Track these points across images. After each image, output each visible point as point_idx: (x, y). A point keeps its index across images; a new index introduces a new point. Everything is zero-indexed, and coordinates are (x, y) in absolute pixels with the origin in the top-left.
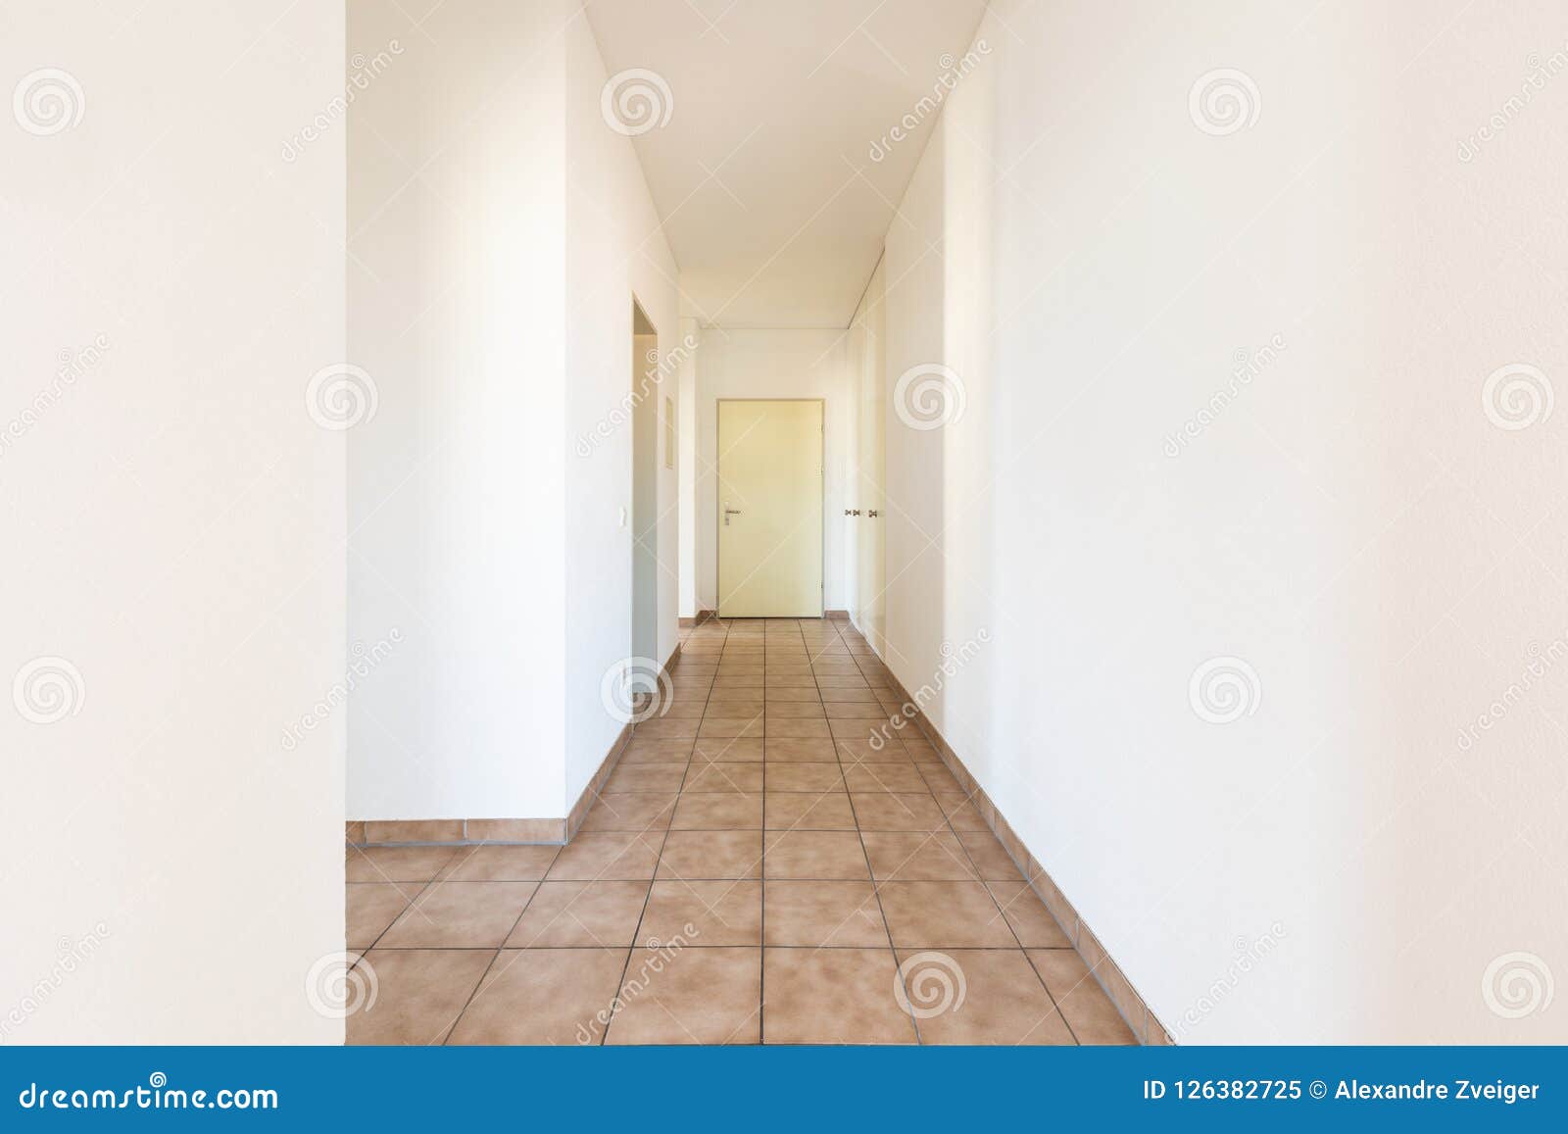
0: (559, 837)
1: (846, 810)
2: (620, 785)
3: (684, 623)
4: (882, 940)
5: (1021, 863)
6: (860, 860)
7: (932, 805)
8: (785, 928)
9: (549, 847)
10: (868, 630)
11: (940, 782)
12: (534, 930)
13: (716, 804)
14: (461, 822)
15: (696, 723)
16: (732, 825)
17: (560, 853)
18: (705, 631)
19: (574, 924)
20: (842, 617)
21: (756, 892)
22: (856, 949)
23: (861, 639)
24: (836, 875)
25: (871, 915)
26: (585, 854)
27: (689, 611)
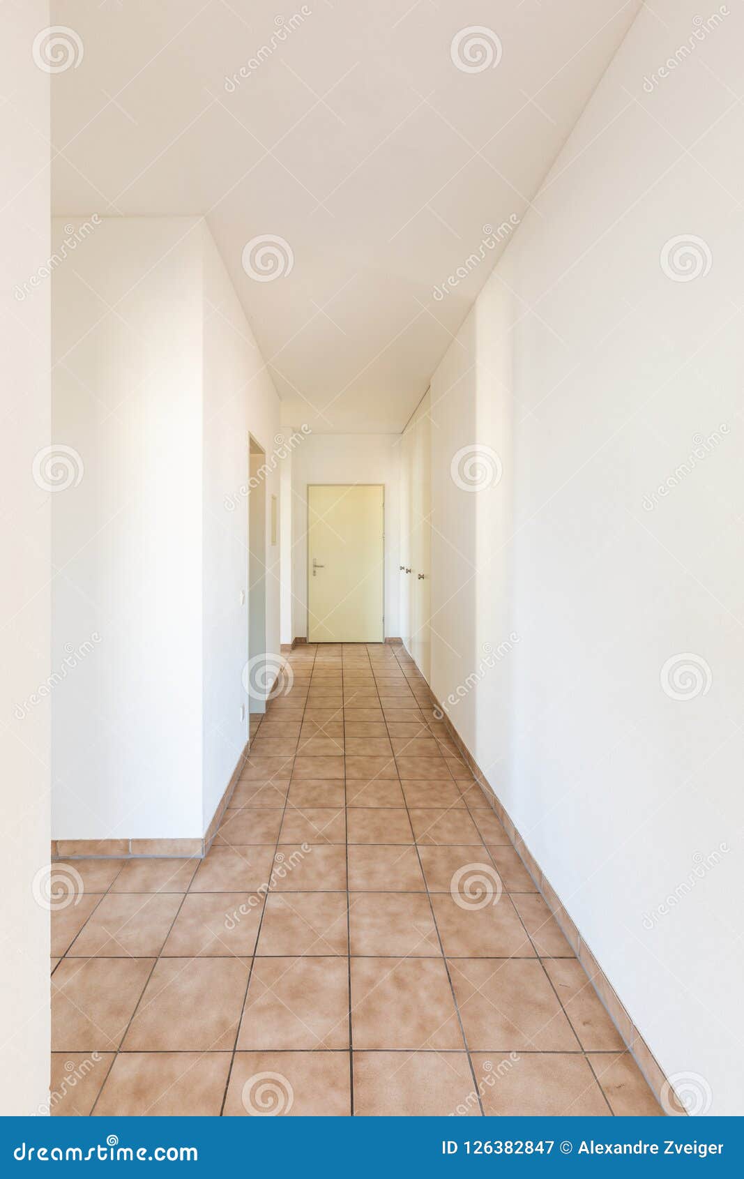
0: (198, 853)
1: (407, 827)
2: (242, 801)
3: (284, 648)
4: (436, 950)
5: (535, 877)
6: (417, 873)
7: (469, 820)
8: (365, 942)
9: (192, 860)
10: (417, 655)
11: (474, 799)
12: (182, 939)
13: (311, 819)
14: (127, 841)
15: (294, 742)
16: (323, 840)
17: (200, 865)
18: (299, 655)
19: (211, 935)
20: (397, 642)
21: (343, 903)
22: (417, 957)
23: (412, 662)
24: (401, 887)
25: (428, 925)
26: (217, 867)
27: (287, 639)
